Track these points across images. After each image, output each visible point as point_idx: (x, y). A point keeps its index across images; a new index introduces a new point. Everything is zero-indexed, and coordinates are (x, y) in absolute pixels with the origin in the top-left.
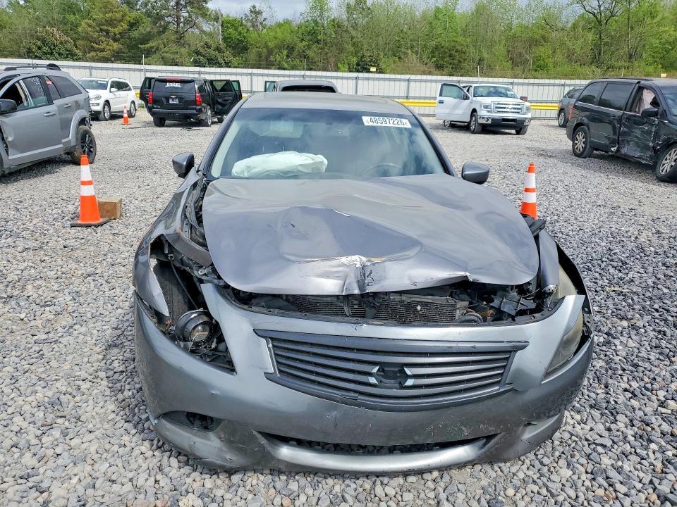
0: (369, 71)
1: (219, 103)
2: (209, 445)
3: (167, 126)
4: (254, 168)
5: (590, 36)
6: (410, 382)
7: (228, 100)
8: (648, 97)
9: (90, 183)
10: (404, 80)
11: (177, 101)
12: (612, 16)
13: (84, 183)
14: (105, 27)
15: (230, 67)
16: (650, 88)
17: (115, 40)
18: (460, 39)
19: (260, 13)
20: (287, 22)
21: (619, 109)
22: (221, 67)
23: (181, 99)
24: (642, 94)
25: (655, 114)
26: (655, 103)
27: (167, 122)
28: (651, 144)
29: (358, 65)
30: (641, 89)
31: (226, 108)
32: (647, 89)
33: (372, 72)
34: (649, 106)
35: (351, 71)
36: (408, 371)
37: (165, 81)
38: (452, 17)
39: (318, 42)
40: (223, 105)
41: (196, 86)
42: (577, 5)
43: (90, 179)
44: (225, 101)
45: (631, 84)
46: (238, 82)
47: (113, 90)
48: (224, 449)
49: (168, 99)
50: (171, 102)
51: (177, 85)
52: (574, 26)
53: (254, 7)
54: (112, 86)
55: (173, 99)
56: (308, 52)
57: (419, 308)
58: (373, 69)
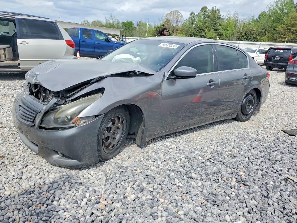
3: (273, 71)
11: (278, 59)
14: (290, 28)
17: (293, 33)
23: (281, 58)
27: (274, 69)
37: (275, 49)
41: (291, 52)
47: (258, 53)
49: (274, 57)
50: (276, 59)
51: (281, 51)
54: (258, 51)
55: (277, 58)
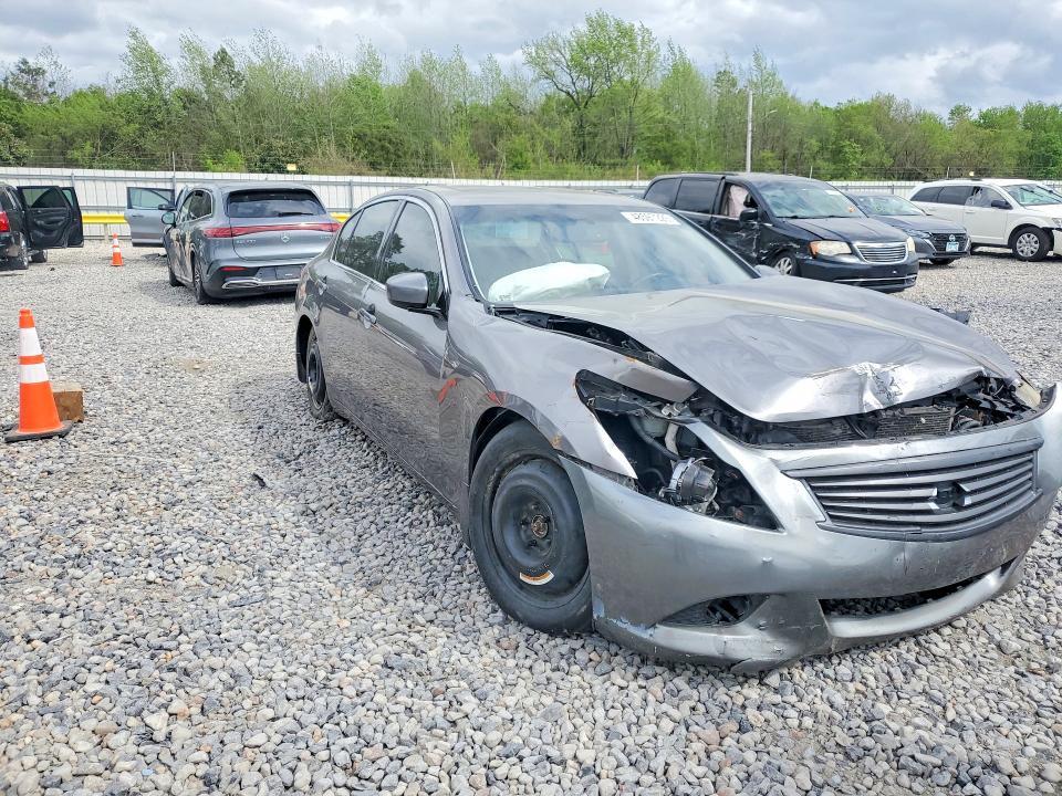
0: (282, 170)
1: (41, 228)
2: (747, 641)
4: (527, 288)
5: (569, 123)
6: (968, 501)
7: (57, 222)
8: (738, 197)
9: (37, 359)
10: (343, 184)
12: (591, 97)
13: (26, 360)
15: (24, 165)
16: (740, 184)
18: (392, 123)
19: (39, 72)
20: (96, 92)
21: (706, 212)
22: (9, 165)
24: (729, 193)
25: (754, 217)
26: (751, 203)
28: (754, 255)
29: (263, 161)
30: (728, 185)
31: (55, 234)
32: (736, 185)
33: (288, 172)
34: (744, 208)
35: (252, 172)
36: (966, 487)
38: (376, 90)
39: (157, 125)
40: (48, 231)
42: (546, 81)
43: (39, 352)
44: (53, 222)
45: (714, 180)
46: (72, 190)
48: (769, 639)
52: (544, 110)
53: (25, 62)
56: (142, 141)
57: (923, 420)
58: (291, 167)
